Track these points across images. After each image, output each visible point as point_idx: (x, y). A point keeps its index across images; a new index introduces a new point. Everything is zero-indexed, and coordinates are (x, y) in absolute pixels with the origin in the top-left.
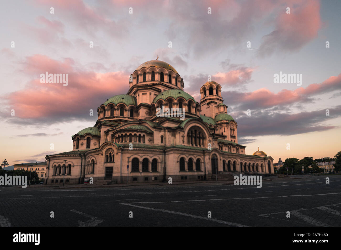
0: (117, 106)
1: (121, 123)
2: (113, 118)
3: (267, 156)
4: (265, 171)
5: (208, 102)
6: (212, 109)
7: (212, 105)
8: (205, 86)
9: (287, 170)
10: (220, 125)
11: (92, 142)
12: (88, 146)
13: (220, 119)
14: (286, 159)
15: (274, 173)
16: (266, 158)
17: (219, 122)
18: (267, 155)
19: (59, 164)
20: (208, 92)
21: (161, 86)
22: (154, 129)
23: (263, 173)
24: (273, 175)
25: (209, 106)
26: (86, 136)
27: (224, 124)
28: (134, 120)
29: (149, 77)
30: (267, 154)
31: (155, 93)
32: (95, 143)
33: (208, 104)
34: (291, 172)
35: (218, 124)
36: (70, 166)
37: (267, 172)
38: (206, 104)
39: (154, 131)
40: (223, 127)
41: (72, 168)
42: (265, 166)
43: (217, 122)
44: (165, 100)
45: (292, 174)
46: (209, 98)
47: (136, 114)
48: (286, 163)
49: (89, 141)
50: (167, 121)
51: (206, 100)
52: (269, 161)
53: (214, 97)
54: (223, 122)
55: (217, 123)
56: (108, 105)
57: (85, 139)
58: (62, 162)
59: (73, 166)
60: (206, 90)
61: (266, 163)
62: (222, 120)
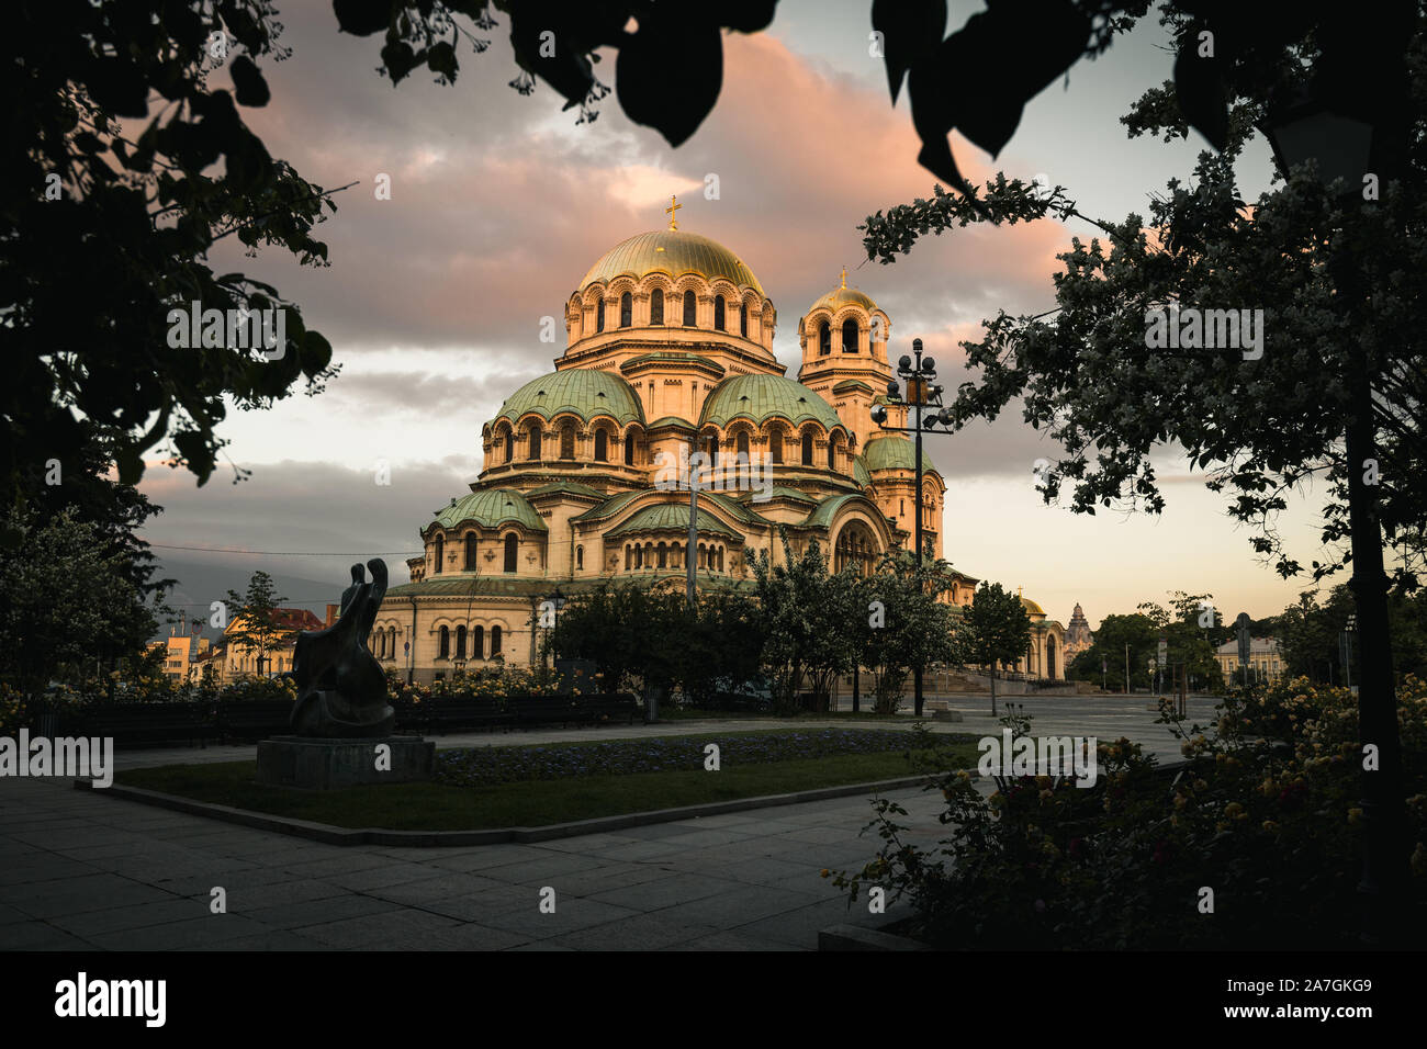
0: (590, 424)
1: (608, 487)
2: (576, 469)
3: (1047, 619)
4: (1036, 671)
5: (836, 381)
6: (855, 416)
7: (856, 401)
8: (829, 313)
9: (1105, 670)
10: (886, 487)
11: (523, 551)
12: (511, 564)
13: (888, 465)
14: (1105, 618)
15: (1064, 678)
16: (1044, 627)
17: (883, 476)
18: (1044, 616)
19: (458, 623)
20: (836, 340)
21: (722, 353)
22: (748, 530)
23: (1029, 677)
24: (1059, 684)
25: (841, 401)
26: (503, 528)
27: (901, 487)
28: (640, 476)
29: (641, 312)
30: (1045, 612)
31: (708, 383)
32: (531, 554)
33: (838, 391)
34: (1119, 681)
35: (880, 483)
36: (497, 631)
37: (1045, 674)
38: (830, 392)
39: (746, 536)
40: (898, 498)
41: (504, 637)
42: (1039, 654)
43: (876, 471)
44: (760, 427)
45: (1126, 689)
46: (840, 364)
47: (643, 454)
48: (1104, 635)
49: (511, 546)
50: (783, 506)
51: (830, 373)
52: (1051, 636)
53: (864, 365)
54: (897, 475)
55: (876, 477)
56: (556, 418)
57: (499, 541)
58: (452, 617)
59: (509, 633)
60: (830, 329)
61: (1043, 642)
62: (895, 469)
